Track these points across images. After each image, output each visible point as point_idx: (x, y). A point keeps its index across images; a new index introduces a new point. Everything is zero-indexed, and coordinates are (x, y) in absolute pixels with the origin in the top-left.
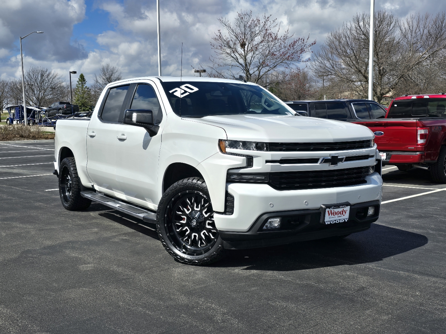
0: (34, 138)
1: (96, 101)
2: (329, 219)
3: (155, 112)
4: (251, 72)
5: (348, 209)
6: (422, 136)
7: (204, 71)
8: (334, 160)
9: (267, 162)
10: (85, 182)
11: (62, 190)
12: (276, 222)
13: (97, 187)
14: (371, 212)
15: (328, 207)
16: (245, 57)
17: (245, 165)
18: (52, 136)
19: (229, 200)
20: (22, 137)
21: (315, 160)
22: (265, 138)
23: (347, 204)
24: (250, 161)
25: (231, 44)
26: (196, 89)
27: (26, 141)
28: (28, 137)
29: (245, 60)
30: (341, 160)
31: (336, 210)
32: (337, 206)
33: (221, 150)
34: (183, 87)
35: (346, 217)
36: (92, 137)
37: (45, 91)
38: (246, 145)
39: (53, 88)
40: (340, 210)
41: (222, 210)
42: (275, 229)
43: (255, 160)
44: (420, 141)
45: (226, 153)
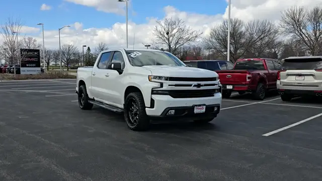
0: (65, 78)
1: (95, 61)
2: (196, 111)
3: (122, 64)
4: (171, 46)
5: (205, 107)
6: (249, 78)
7: (150, 46)
8: (199, 86)
9: (169, 85)
10: (90, 96)
11: (80, 101)
12: (173, 112)
13: (95, 98)
14: (216, 109)
15: (196, 106)
16: (169, 39)
17: (159, 86)
18: (75, 77)
19: (152, 101)
20: (60, 77)
21: (191, 85)
22: (169, 75)
23: (204, 105)
24: (162, 85)
25: (162, 33)
26: (140, 54)
27: (61, 79)
28: (62, 78)
29: (169, 40)
30: (202, 86)
31: (199, 107)
32: (200, 105)
33: (149, 80)
34: (135, 53)
35: (204, 110)
36: (94, 75)
37: (70, 55)
38: (160, 78)
39: (74, 54)
40: (201, 107)
41: (149, 106)
42: (172, 115)
43: (164, 84)
44: (248, 80)
45: (151, 81)
